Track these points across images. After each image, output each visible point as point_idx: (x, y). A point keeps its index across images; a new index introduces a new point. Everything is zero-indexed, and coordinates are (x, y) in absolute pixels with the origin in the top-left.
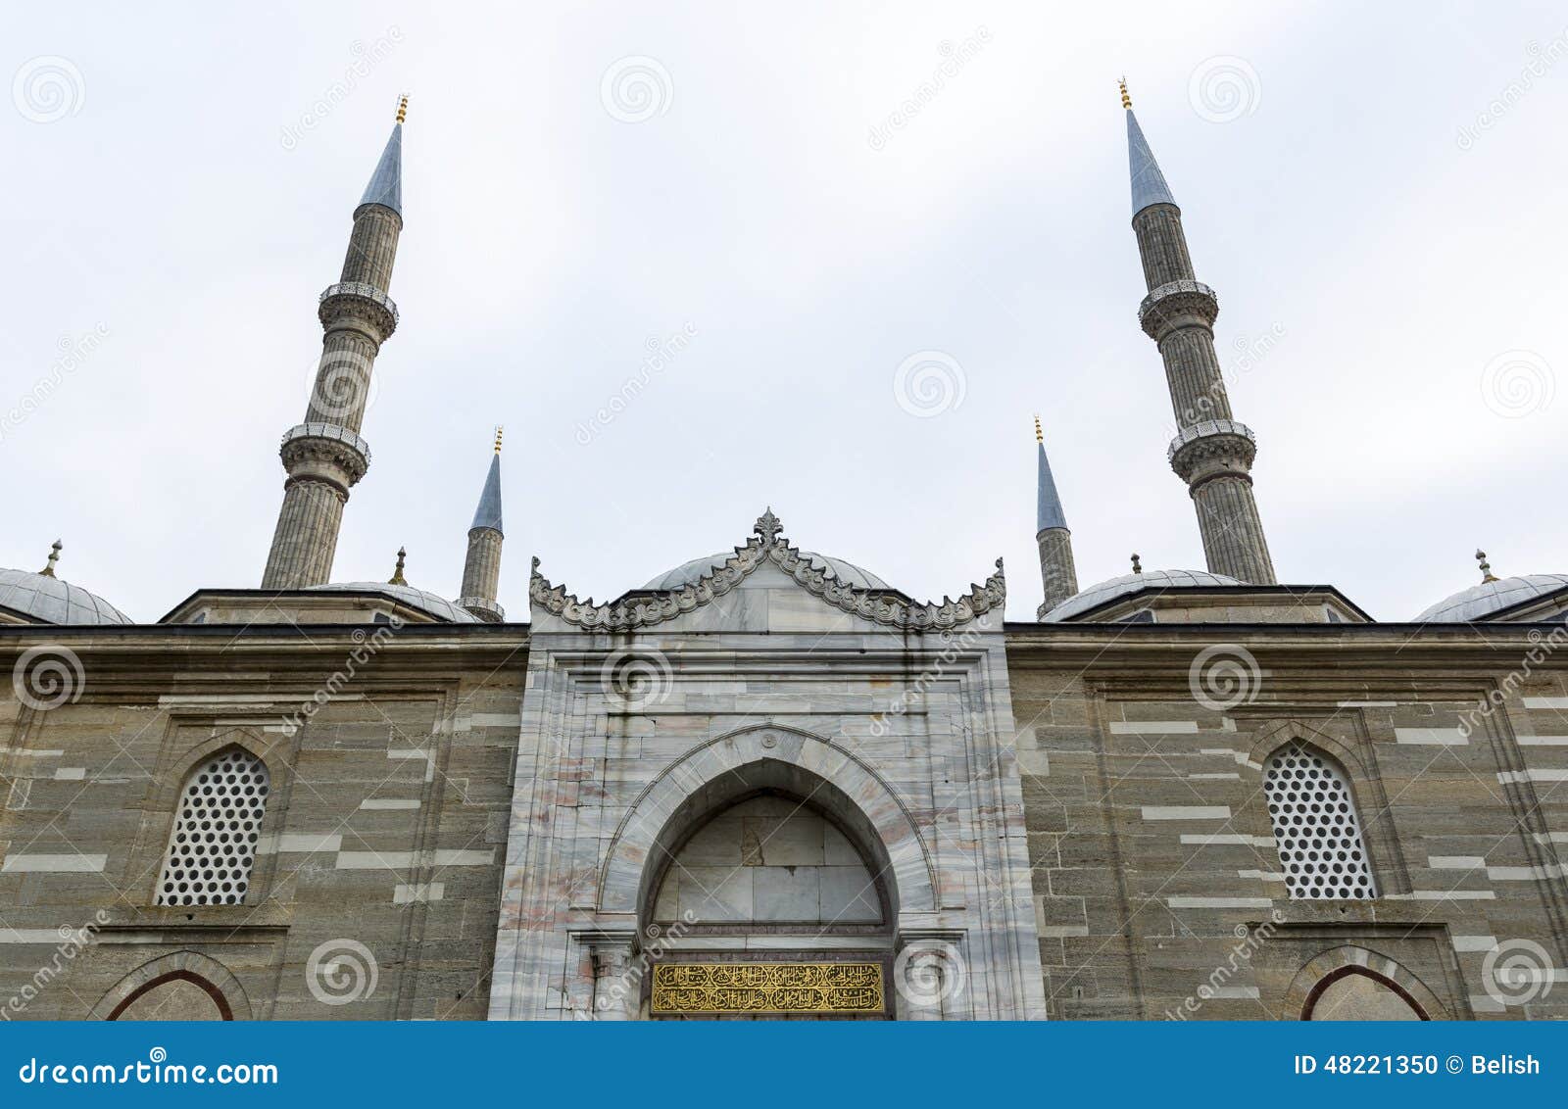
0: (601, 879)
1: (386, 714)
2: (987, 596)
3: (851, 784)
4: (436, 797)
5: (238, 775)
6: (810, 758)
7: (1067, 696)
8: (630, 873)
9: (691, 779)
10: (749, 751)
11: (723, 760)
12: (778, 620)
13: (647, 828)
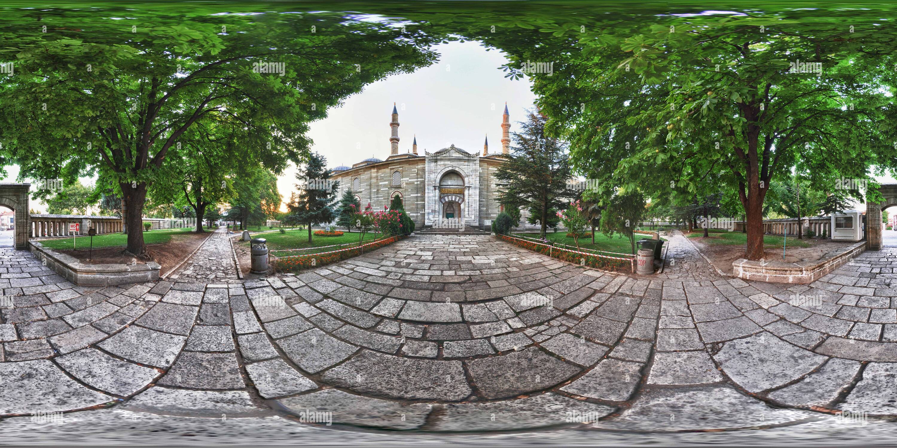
0: (435, 181)
1: (411, 166)
2: (478, 154)
3: (461, 172)
4: (417, 174)
5: (397, 174)
6: (457, 169)
7: (485, 165)
8: (438, 180)
9: (444, 171)
10: (450, 168)
11: (447, 169)
12: (454, 155)
13: (439, 176)
